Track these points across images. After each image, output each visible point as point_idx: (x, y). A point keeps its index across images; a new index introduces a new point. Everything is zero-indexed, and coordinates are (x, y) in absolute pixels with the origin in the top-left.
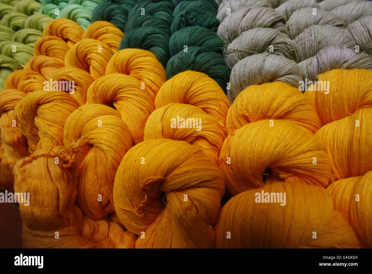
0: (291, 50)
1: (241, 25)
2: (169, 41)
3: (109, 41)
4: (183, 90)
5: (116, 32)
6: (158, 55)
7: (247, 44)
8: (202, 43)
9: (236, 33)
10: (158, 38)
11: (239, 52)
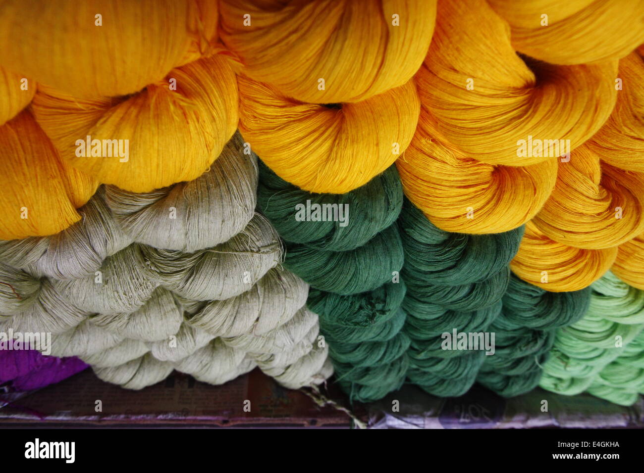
0: (149, 263)
1: (261, 304)
2: (405, 260)
3: (548, 248)
4: (347, 139)
5: (532, 270)
6: (425, 226)
7: (235, 266)
8: (329, 261)
9: (266, 287)
10: (429, 263)
11: (248, 248)
